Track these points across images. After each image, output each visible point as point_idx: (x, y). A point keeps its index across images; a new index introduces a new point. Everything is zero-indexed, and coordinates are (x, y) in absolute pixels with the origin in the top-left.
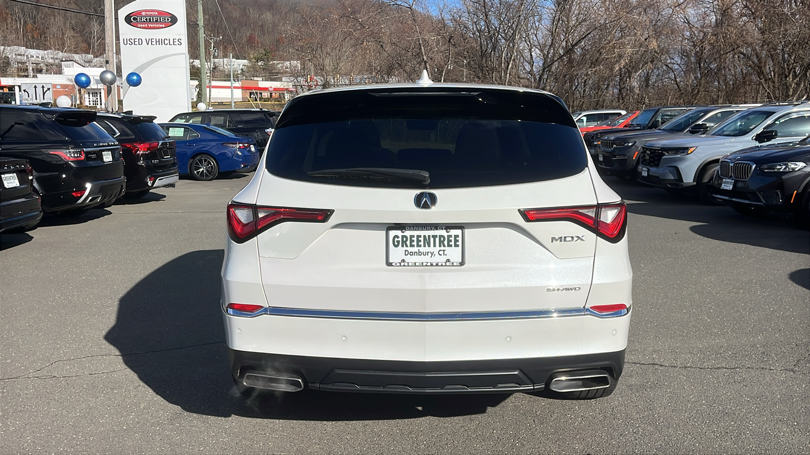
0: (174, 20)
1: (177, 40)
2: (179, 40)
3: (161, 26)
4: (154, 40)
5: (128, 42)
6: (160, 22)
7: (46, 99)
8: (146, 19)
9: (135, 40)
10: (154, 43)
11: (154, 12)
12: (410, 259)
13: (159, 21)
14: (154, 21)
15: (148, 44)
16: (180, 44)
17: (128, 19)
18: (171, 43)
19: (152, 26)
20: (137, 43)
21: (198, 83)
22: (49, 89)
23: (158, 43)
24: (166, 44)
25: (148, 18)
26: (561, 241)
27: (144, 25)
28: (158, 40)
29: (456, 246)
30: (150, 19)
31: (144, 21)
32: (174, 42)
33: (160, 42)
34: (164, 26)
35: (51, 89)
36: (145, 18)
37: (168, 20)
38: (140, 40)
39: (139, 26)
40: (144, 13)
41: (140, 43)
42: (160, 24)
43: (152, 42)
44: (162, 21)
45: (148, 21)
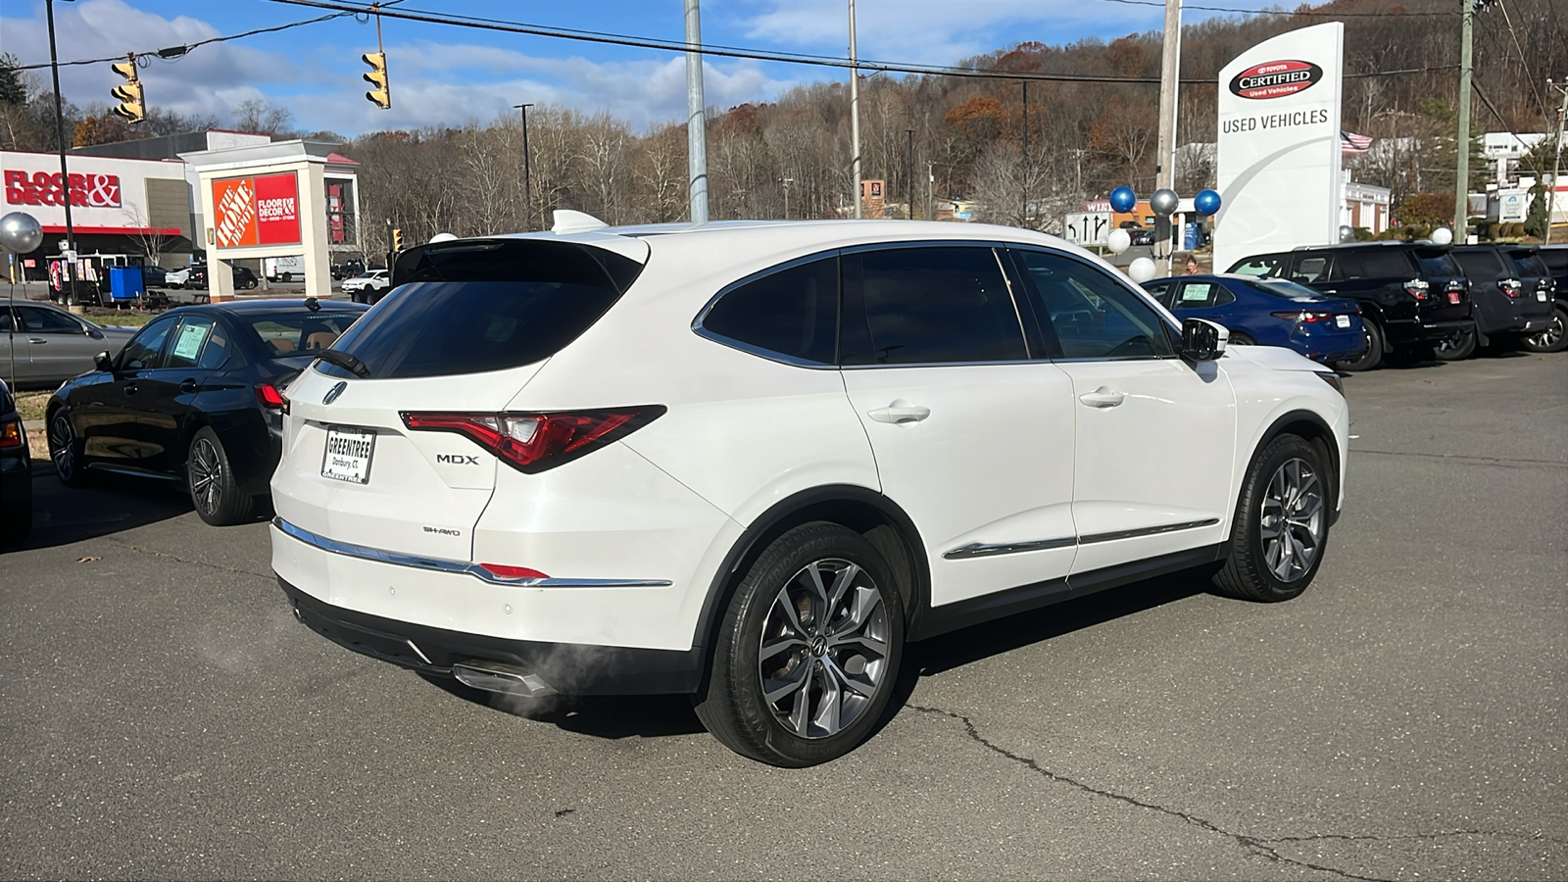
0: (1316, 73)
1: (1318, 114)
2: (1323, 113)
3: (1291, 89)
4: (1277, 119)
5: (1232, 127)
6: (1290, 82)
7: (1101, 237)
8: (1266, 81)
9: (1244, 122)
10: (1276, 124)
11: (1280, 64)
12: (338, 470)
13: (1288, 80)
14: (1280, 81)
15: (1265, 127)
16: (1323, 119)
17: (1234, 87)
18: (1308, 119)
19: (1274, 91)
20: (1246, 127)
21: (1535, 183)
22: (1104, 221)
23: (1283, 123)
24: (1297, 122)
25: (1269, 78)
26: (448, 461)
27: (1260, 93)
28: (1283, 118)
29: (366, 456)
30: (1272, 80)
31: (1262, 85)
32: (1312, 117)
33: (1284, 120)
34: (1296, 88)
35: (1107, 222)
36: (1263, 79)
37: (1305, 75)
38: (1252, 121)
39: (1252, 95)
40: (1262, 71)
41: (1252, 127)
42: (1290, 86)
43: (1272, 121)
44: (1293, 80)
45: (1269, 83)
